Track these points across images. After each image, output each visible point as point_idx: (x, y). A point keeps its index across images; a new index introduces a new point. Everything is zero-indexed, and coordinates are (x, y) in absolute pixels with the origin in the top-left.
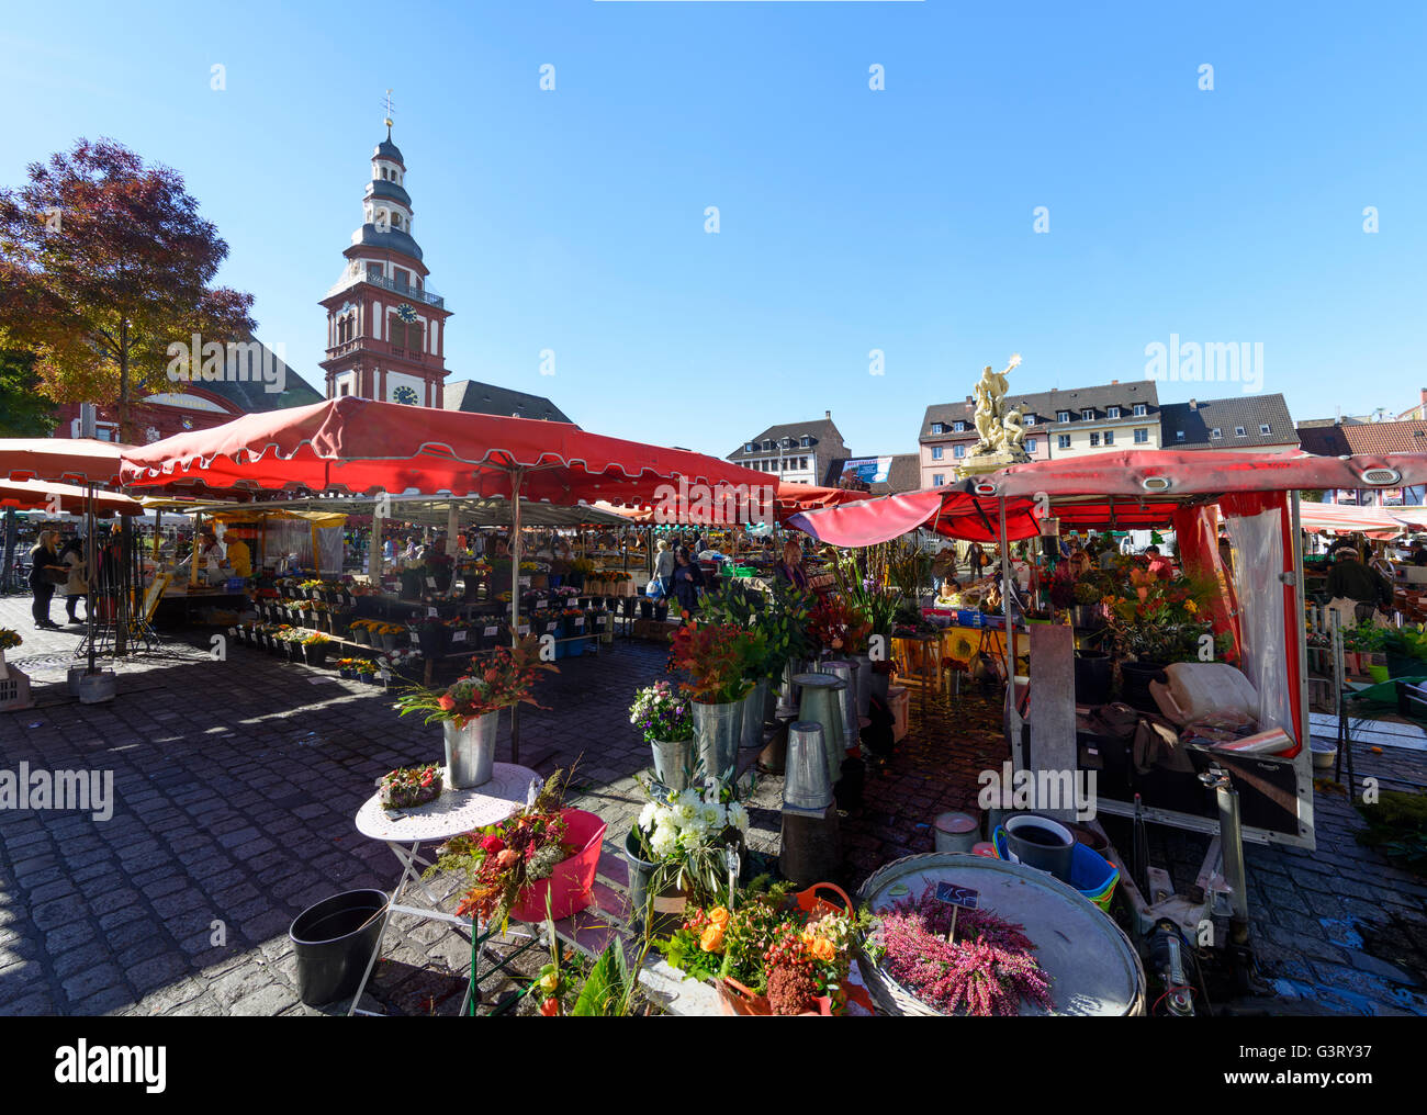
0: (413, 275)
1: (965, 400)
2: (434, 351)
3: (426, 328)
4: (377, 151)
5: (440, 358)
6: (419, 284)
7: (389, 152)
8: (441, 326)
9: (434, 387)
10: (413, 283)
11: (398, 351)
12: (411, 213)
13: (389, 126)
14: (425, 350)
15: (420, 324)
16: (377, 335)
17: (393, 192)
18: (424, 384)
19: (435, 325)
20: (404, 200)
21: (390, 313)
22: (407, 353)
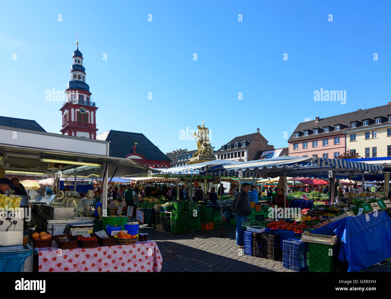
0: (85, 96)
1: (315, 119)
2: (92, 123)
3: (89, 115)
4: (74, 54)
5: (95, 124)
6: (88, 99)
7: (78, 54)
8: (95, 113)
9: (93, 135)
10: (85, 99)
11: (80, 124)
12: (85, 74)
13: (78, 44)
14: (89, 123)
15: (87, 113)
16: (73, 120)
17: (78, 68)
18: (89, 135)
19: (92, 113)
20: (82, 70)
21: (77, 111)
22: (83, 124)
